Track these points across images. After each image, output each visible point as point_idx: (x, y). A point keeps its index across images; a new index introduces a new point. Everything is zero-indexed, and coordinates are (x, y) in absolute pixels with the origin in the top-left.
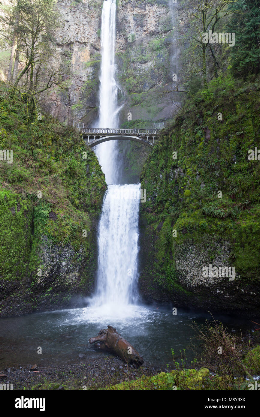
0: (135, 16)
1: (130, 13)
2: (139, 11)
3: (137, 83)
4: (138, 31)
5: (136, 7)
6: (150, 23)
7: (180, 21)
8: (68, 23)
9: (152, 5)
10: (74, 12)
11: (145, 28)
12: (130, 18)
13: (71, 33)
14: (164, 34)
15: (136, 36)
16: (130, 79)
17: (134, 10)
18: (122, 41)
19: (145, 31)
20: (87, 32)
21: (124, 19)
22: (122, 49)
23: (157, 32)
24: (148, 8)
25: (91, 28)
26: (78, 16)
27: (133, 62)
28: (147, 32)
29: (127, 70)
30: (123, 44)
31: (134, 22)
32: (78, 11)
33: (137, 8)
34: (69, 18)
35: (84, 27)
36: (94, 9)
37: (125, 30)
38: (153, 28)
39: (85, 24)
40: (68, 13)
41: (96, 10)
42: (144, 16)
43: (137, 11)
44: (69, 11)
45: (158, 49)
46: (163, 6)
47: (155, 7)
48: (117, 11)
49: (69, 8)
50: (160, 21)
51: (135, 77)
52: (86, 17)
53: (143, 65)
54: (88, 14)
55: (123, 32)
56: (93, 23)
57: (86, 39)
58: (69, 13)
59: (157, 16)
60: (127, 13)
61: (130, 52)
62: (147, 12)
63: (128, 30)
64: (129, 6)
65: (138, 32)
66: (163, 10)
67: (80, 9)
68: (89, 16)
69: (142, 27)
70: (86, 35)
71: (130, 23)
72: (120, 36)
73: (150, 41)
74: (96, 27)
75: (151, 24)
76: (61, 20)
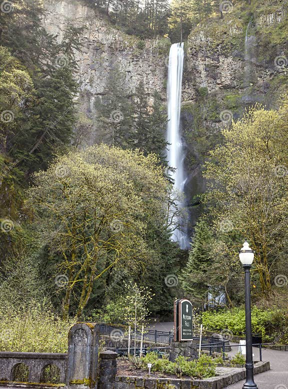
0: (207, 66)
1: (201, 62)
2: (212, 62)
3: (211, 145)
4: (211, 83)
5: (208, 57)
6: (224, 76)
7: (259, 78)
8: (130, 73)
9: (227, 57)
10: (137, 61)
11: (219, 81)
12: (201, 68)
13: (133, 85)
14: (240, 90)
15: (209, 89)
16: (202, 139)
17: (205, 61)
18: (191, 91)
19: (219, 84)
20: (151, 82)
21: (195, 68)
22: (192, 99)
23: (233, 86)
24: (221, 59)
25: (156, 77)
26: (141, 65)
27: (206, 119)
28: (220, 86)
29: (198, 128)
30: (192, 94)
31: (205, 73)
32: (141, 60)
33: (209, 59)
34: (130, 69)
35: (147, 77)
36: (159, 56)
37: (195, 79)
38: (228, 82)
39: (149, 74)
40: (129, 63)
41: (161, 58)
42: (218, 67)
43: (208, 61)
44: (131, 60)
45: (234, 107)
46: (240, 60)
47: (230, 60)
48: (186, 60)
49: (131, 56)
50: (237, 75)
51: (207, 138)
52: (149, 66)
53: (217, 124)
54: (153, 62)
55: (193, 82)
56: (157, 72)
57: (149, 90)
58: (131, 63)
59: (232, 69)
60: (197, 62)
61: (201, 106)
62: (221, 63)
63: (198, 80)
64: (200, 55)
65: (210, 85)
66: (240, 64)
67: (143, 58)
68: (153, 65)
69: (215, 79)
70: (150, 85)
71: (201, 73)
72: (189, 85)
73: (225, 97)
74: (161, 76)
75: (226, 77)
76: (122, 71)
